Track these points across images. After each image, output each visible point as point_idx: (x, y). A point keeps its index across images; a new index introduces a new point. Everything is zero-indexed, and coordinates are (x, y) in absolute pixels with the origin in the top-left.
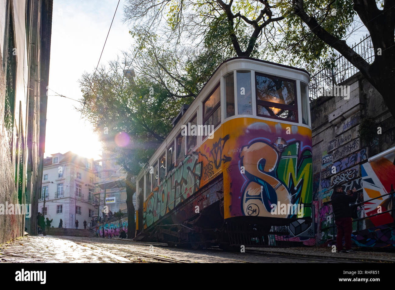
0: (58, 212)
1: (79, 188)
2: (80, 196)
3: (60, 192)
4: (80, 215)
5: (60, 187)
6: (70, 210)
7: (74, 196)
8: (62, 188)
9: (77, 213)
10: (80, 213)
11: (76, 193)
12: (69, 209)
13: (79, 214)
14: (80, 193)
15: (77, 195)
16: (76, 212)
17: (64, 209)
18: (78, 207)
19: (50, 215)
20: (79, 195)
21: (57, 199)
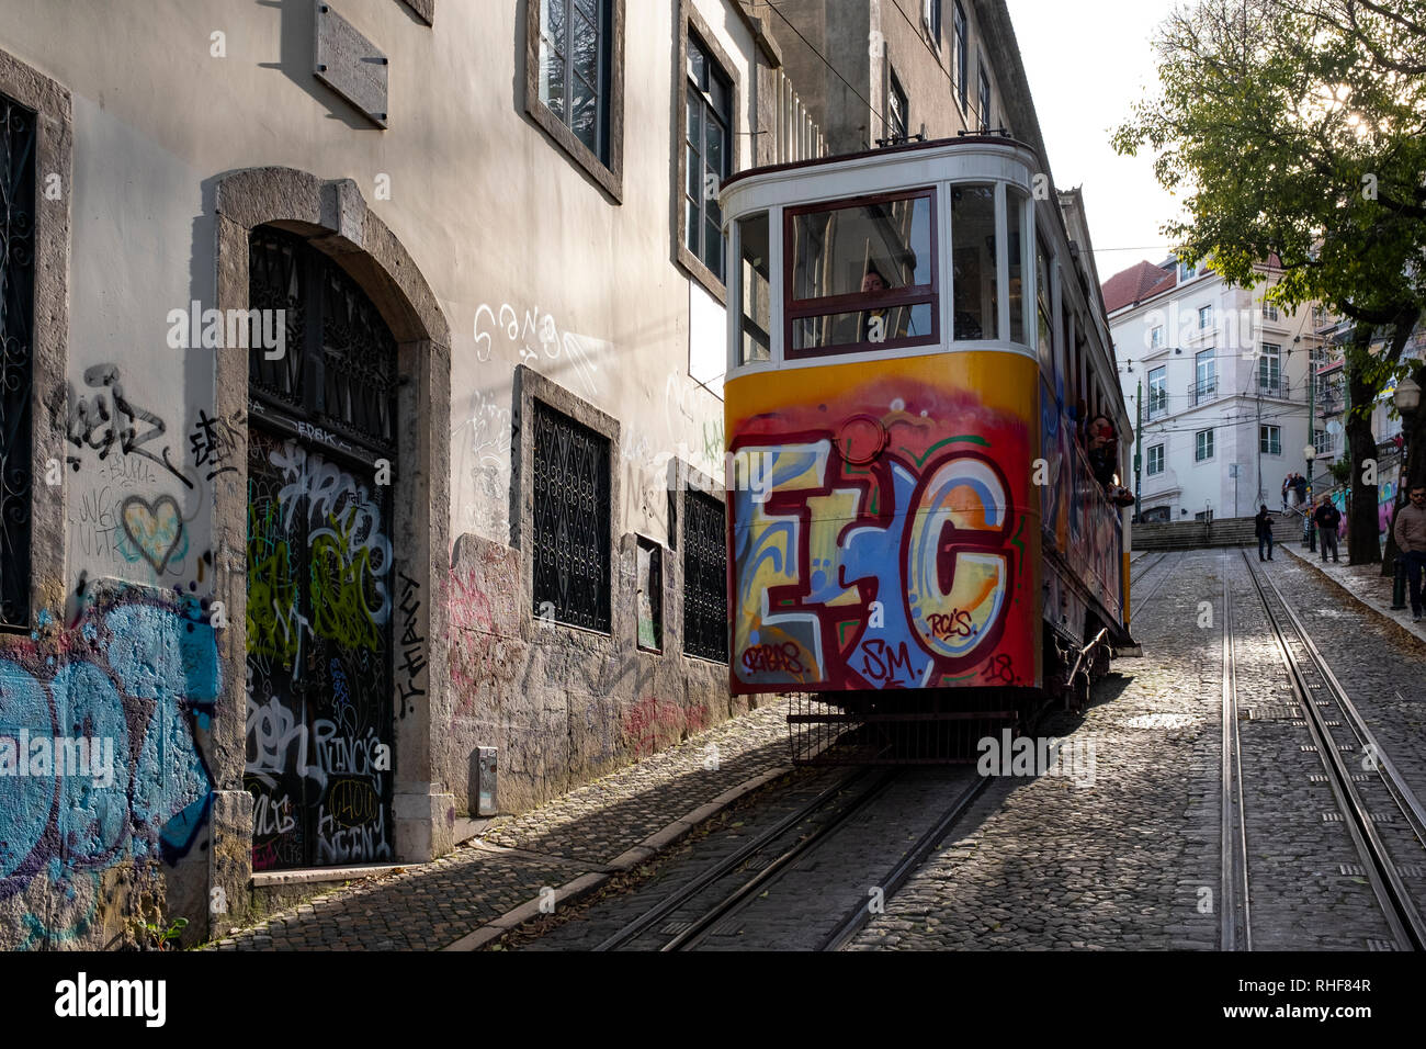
0: (1199, 456)
1: (1269, 356)
2: (1275, 384)
3: (1206, 383)
4: (1277, 457)
5: (1204, 363)
6: (1237, 446)
7: (1252, 389)
8: (1211, 365)
9: (1266, 451)
10: (1276, 450)
11: (1259, 377)
12: (1234, 442)
13: (1272, 452)
14: (1274, 372)
15: (1263, 383)
16: (1263, 448)
17: (1217, 443)
18: (1269, 429)
19: (1173, 472)
20: (1272, 380)
21: (1195, 408)
